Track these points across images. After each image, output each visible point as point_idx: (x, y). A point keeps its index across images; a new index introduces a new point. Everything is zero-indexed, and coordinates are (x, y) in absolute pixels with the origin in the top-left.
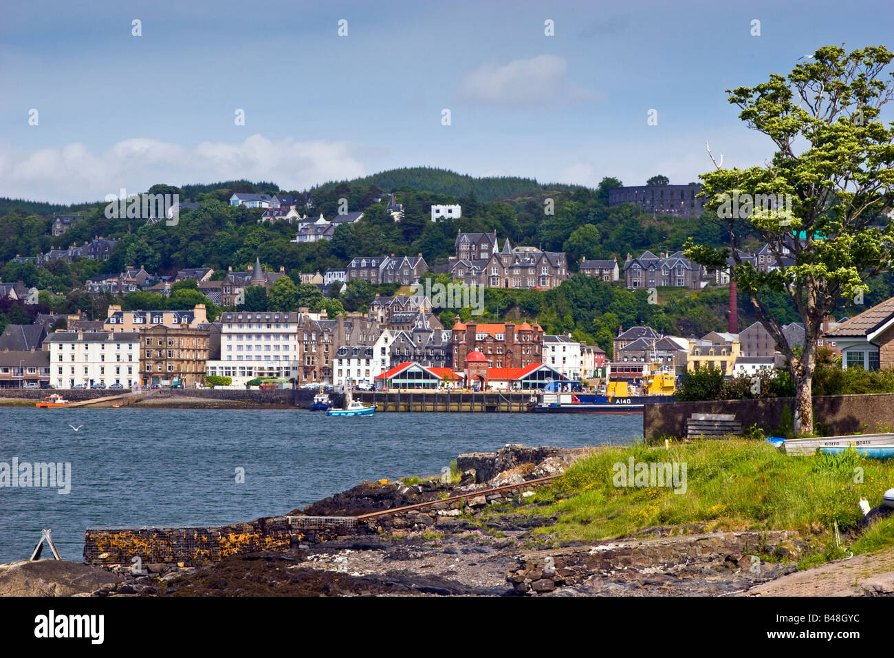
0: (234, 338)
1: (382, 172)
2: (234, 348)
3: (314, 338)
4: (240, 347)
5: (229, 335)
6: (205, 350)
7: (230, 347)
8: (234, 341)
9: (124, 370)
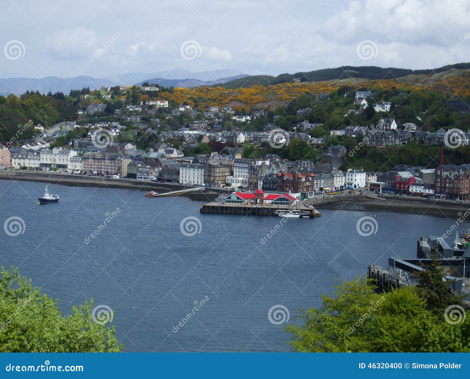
0: (237, 168)
1: (318, 70)
2: (237, 172)
3: (253, 172)
4: (239, 172)
5: (236, 167)
6: (229, 172)
7: (236, 171)
8: (237, 170)
9: (196, 178)
